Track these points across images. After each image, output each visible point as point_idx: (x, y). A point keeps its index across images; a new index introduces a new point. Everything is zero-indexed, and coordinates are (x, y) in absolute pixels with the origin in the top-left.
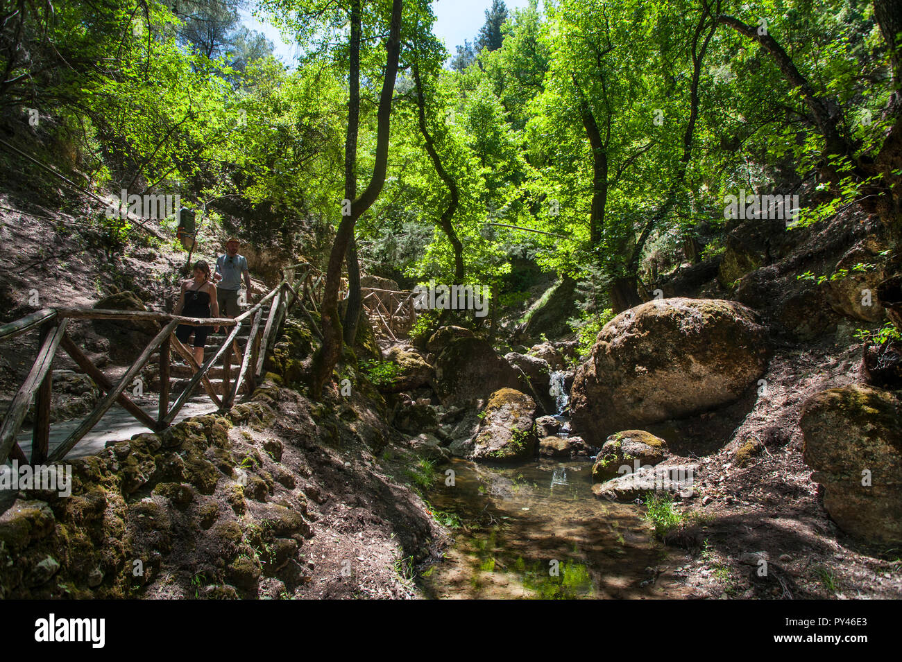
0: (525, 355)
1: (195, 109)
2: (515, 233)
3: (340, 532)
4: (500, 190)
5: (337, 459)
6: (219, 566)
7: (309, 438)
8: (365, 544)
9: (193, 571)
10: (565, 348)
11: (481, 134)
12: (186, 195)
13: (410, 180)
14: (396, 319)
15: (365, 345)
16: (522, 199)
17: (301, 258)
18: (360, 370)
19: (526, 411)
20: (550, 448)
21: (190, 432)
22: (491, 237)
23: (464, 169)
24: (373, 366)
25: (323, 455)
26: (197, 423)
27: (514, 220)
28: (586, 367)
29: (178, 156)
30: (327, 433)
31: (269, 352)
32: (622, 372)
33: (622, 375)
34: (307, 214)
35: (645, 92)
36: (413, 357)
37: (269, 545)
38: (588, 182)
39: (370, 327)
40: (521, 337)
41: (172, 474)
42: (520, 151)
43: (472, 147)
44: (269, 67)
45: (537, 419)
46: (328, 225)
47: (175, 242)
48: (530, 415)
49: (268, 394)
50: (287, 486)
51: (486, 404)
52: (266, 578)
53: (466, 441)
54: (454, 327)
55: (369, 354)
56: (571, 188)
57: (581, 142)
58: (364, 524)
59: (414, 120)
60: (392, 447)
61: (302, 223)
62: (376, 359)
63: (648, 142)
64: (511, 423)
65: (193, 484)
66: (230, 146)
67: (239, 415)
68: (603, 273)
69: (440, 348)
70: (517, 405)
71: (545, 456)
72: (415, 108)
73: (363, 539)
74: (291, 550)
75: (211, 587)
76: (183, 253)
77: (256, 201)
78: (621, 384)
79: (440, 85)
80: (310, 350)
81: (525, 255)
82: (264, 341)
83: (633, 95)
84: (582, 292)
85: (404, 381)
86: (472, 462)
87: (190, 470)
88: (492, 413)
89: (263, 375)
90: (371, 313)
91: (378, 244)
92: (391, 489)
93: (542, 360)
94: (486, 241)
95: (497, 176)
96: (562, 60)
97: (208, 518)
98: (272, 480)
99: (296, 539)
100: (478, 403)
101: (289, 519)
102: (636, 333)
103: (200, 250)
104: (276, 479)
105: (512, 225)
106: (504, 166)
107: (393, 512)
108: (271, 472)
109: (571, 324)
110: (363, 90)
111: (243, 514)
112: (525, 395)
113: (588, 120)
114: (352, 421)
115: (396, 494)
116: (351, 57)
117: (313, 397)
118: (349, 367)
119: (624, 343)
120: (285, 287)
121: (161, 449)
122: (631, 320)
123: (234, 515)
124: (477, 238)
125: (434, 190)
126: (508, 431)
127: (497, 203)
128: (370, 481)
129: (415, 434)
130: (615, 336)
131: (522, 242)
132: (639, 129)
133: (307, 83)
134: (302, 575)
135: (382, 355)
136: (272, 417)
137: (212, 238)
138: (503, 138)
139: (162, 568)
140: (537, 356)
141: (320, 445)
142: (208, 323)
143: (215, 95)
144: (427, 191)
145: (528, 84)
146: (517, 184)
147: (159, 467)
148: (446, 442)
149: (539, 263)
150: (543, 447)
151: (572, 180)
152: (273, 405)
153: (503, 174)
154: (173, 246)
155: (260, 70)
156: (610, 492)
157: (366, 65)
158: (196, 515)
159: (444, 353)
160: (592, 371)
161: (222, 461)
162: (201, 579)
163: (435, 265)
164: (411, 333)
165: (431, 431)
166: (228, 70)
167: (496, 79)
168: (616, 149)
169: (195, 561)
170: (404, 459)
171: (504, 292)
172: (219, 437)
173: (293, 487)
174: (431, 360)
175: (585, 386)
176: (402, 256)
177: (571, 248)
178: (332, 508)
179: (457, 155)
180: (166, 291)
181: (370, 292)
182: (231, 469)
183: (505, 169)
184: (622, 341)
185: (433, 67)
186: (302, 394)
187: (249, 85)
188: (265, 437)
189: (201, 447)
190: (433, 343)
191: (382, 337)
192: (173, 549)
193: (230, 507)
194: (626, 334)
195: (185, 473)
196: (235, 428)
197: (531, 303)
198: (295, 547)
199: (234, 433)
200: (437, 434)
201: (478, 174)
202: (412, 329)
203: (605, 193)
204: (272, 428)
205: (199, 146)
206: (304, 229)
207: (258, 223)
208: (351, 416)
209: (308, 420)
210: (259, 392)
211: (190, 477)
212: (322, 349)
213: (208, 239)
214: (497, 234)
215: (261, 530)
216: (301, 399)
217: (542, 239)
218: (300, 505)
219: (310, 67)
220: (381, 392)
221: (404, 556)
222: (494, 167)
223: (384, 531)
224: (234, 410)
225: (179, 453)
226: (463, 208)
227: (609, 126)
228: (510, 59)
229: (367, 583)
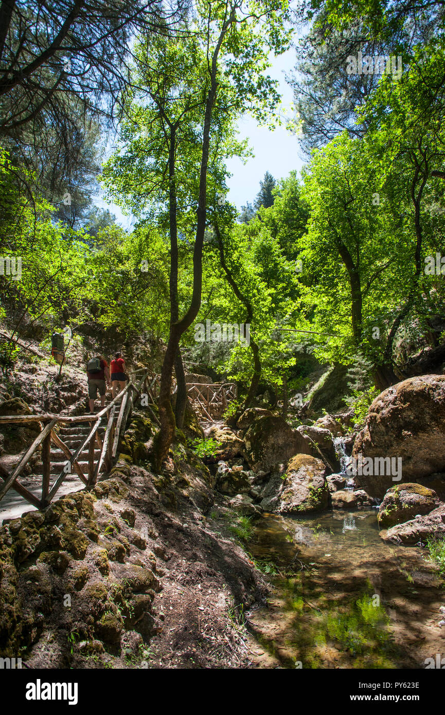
0: (312, 427)
1: (64, 264)
2: (296, 335)
3: (183, 585)
4: (282, 304)
5: (177, 521)
6: (89, 623)
7: (155, 505)
8: (204, 594)
9: (69, 629)
10: (342, 419)
11: (265, 266)
12: (57, 324)
13: (216, 302)
14: (212, 405)
15: (191, 427)
16: (299, 310)
17: (139, 364)
18: (189, 447)
19: (319, 472)
20: (340, 500)
21: (65, 507)
22: (279, 339)
23: (255, 291)
24: (198, 443)
25: (166, 519)
26: (70, 500)
27: (293, 325)
28: (363, 434)
29: (53, 298)
30: (167, 500)
31: (122, 438)
32: (391, 436)
33: (392, 439)
34: (142, 331)
35: (380, 227)
36: (228, 433)
37: (128, 601)
38: (346, 293)
39: (193, 412)
40: (307, 413)
41: (51, 544)
42: (295, 275)
43: (260, 275)
44: (113, 231)
45: (327, 477)
46: (158, 338)
47: (49, 358)
48: (322, 474)
49: (122, 471)
50: (140, 548)
51: (286, 467)
52: (126, 632)
53: (273, 499)
54: (256, 408)
55: (195, 435)
56: (335, 298)
57: (338, 265)
58: (201, 577)
59: (217, 260)
60: (217, 507)
61: (139, 338)
62: (200, 438)
63: (388, 261)
64: (307, 482)
65: (69, 551)
66: (89, 288)
67: (101, 490)
68: (367, 360)
69: (247, 426)
70: (310, 467)
71: (337, 507)
72: (217, 251)
73: (201, 590)
74: (146, 605)
75: (83, 643)
76: (56, 366)
77: (107, 325)
78: (392, 446)
79: (234, 234)
80: (151, 435)
81: (305, 351)
82: (118, 429)
83: (373, 230)
84: (352, 376)
85: (223, 453)
86: (279, 516)
87: (66, 540)
88: (292, 475)
89: (118, 456)
90: (193, 402)
91: (196, 350)
92: (220, 544)
93: (326, 430)
94: (275, 342)
95: (278, 294)
96: (318, 210)
97: (80, 580)
98: (128, 543)
99: (149, 594)
100: (280, 467)
101: (143, 577)
102: (399, 405)
103: (67, 363)
104: (131, 542)
105: (293, 329)
106: (283, 287)
107: (223, 564)
108: (128, 536)
109: (346, 400)
110: (180, 243)
111: (108, 575)
112: (317, 459)
113: (343, 250)
114: (185, 489)
115: (224, 547)
116: (170, 221)
117: (155, 471)
118: (180, 445)
119: (391, 414)
120: (131, 387)
121: (45, 523)
122: (394, 396)
123: (100, 576)
124: (268, 341)
125: (234, 308)
126: (305, 489)
127: (281, 314)
128: (203, 538)
129: (233, 495)
130: (382, 408)
131: (302, 341)
132: (379, 253)
133: (141, 240)
134: (155, 626)
135: (203, 434)
136: (126, 490)
137: (75, 353)
138: (281, 267)
139: (45, 628)
140: (321, 427)
141: (163, 510)
142: (78, 420)
143: (78, 254)
144: (229, 309)
145: (294, 228)
146: (294, 299)
147: (43, 538)
148: (257, 500)
149: (317, 357)
150: (334, 500)
151: (335, 293)
152: (126, 480)
153: (283, 292)
154: (49, 361)
155: (108, 234)
156: (395, 537)
157: (181, 225)
158: (71, 578)
159: (250, 429)
160: (368, 437)
161: (90, 530)
162: (76, 636)
163: (239, 363)
164: (225, 415)
165: (245, 492)
166: (87, 236)
167: (272, 226)
168: (365, 269)
169: (70, 620)
170: (227, 517)
171: (291, 379)
172: (87, 510)
173: (144, 548)
174: (242, 435)
175: (363, 449)
176: (214, 358)
177: (340, 343)
178: (175, 564)
179: (250, 282)
180: (44, 395)
181: (192, 386)
182: (97, 536)
183: (284, 289)
184: (389, 412)
185: (228, 222)
186: (147, 470)
187: (100, 245)
188: (122, 507)
189: (73, 519)
190: (241, 422)
191: (203, 420)
192: (53, 610)
193: (97, 569)
194: (391, 406)
195: (62, 543)
196: (98, 501)
197: (313, 385)
198: (149, 601)
199: (98, 505)
200: (250, 494)
201: (266, 294)
202: (225, 412)
203: (361, 300)
204: (126, 499)
205: (67, 289)
206: (141, 343)
207: (108, 340)
208: (184, 484)
209: (153, 490)
210: (115, 470)
211: (66, 546)
212: (160, 433)
213: (73, 355)
214: (282, 337)
215: (122, 588)
216: (146, 473)
217: (317, 338)
218: (151, 563)
219: (142, 229)
220: (206, 463)
221: (236, 604)
222: (276, 288)
223: (218, 582)
224: (97, 487)
225: (58, 526)
226: (257, 320)
227: (358, 252)
228: (280, 212)
229: (208, 630)
